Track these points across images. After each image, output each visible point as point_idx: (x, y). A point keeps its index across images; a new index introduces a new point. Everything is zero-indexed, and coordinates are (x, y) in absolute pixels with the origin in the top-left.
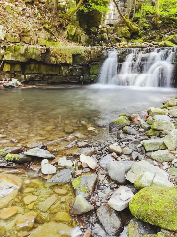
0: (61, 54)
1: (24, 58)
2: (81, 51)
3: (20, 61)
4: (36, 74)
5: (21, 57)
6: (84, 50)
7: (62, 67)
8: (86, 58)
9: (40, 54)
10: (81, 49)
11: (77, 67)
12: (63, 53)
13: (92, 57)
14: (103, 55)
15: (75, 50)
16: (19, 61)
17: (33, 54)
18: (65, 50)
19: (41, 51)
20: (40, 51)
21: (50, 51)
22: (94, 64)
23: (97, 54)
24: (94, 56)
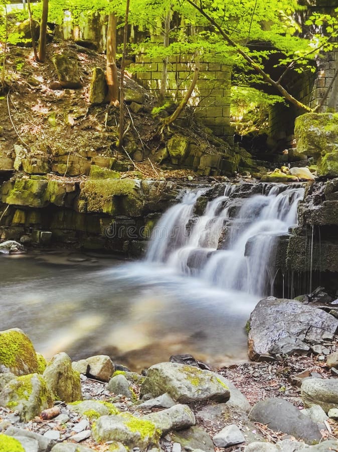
0: (96, 194)
1: (40, 201)
2: (128, 188)
3: (32, 206)
4: (65, 231)
5: (34, 199)
6: (135, 188)
7: (101, 220)
8: (137, 203)
9: (64, 194)
10: (130, 185)
11: (125, 221)
12: (98, 193)
13: (150, 202)
14: (175, 198)
15: (118, 187)
16: (30, 206)
17: (53, 194)
18: (102, 186)
19: (65, 189)
20: (63, 189)
21: (80, 188)
22: (151, 216)
23: (161, 194)
24: (154, 199)
